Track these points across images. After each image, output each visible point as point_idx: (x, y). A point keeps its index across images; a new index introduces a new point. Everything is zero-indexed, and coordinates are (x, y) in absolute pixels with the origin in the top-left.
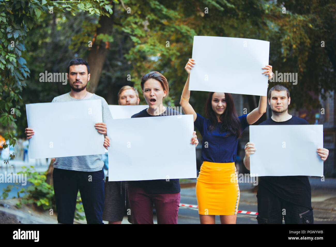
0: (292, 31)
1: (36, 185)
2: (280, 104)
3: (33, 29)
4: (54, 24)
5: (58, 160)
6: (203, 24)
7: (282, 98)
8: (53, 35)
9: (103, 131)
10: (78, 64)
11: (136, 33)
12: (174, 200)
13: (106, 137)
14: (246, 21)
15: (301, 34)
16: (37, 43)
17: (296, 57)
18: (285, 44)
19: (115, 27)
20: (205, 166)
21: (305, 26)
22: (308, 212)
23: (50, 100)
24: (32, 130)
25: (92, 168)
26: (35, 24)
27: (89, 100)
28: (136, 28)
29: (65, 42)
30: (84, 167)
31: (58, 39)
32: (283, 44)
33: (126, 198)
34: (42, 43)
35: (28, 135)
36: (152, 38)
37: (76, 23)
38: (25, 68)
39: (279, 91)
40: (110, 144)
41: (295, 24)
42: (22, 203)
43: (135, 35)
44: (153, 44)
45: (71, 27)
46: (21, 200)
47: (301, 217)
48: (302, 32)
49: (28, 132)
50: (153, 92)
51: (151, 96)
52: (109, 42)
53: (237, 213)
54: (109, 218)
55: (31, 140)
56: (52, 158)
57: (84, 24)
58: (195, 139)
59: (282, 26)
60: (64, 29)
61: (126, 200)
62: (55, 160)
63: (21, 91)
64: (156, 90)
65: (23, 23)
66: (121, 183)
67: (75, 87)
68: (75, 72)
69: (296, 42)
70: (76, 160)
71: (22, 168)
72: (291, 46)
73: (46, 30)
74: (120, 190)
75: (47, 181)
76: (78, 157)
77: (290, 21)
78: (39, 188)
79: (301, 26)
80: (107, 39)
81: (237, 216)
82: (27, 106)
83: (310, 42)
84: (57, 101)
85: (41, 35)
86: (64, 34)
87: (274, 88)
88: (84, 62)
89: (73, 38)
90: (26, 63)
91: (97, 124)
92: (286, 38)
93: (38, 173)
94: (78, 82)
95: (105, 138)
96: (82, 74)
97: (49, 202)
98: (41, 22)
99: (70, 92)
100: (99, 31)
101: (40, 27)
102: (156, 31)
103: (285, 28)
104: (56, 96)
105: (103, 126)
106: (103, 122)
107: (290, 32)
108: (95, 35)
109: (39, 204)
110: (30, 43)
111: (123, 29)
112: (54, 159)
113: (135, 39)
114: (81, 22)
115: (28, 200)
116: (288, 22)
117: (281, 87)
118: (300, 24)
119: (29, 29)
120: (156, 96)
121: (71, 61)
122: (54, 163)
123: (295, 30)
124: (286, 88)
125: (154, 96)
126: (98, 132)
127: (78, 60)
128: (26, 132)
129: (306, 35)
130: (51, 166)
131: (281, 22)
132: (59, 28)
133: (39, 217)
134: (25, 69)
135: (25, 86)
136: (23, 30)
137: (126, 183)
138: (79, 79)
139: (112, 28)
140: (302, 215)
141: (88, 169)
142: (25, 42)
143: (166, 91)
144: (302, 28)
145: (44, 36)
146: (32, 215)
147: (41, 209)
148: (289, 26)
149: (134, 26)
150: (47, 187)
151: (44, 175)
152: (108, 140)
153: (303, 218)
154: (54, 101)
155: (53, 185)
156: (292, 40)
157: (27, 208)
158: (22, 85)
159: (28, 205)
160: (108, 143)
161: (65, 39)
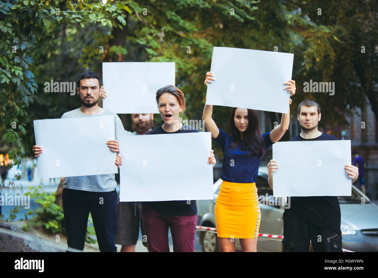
0: (316, 43)
1: (45, 206)
2: (310, 120)
3: (42, 40)
4: (64, 35)
5: (68, 180)
6: (222, 35)
7: (312, 114)
8: (63, 47)
9: (116, 149)
10: (89, 78)
11: (151, 44)
12: (191, 223)
13: (118, 154)
14: (268, 32)
15: (325, 47)
16: (46, 55)
17: (320, 71)
18: (307, 57)
19: (129, 39)
20: (224, 187)
21: (330, 39)
22: (336, 236)
23: (59, 116)
24: (40, 147)
25: (103, 188)
26: (44, 35)
27: (100, 116)
28: (151, 40)
29: (76, 55)
30: (96, 187)
31: (68, 51)
32: (305, 57)
33: (140, 220)
34: (52, 55)
35: (36, 153)
36: (168, 50)
37: (88, 34)
38: (33, 82)
39: (309, 106)
40: (122, 162)
41: (320, 35)
42: (30, 225)
43: (150, 47)
44: (169, 56)
45: (82, 38)
46: (29, 223)
47: (329, 241)
48: (326, 44)
49: (36, 149)
50: (168, 108)
51: (166, 112)
52: (122, 55)
53: (258, 237)
54: (122, 241)
55: (39, 158)
56: (61, 178)
57: (96, 34)
58: (212, 158)
59: (307, 38)
60: (74, 40)
61: (140, 222)
62: (64, 180)
63: (28, 107)
64: (172, 105)
65: (31, 33)
66: (135, 204)
67: (86, 102)
68: (86, 86)
69: (320, 55)
70: (87, 180)
71: (30, 188)
72: (314, 59)
73: (55, 41)
74: (134, 211)
75: (56, 202)
76: (89, 177)
77: (315, 33)
78: (48, 210)
79: (326, 38)
80: (121, 51)
81: (258, 239)
82: (35, 122)
83: (335, 55)
84: (66, 117)
85: (50, 46)
86: (74, 46)
87: (304, 103)
88: (96, 75)
89: (84, 50)
90: (33, 76)
91: (109, 142)
92: (309, 50)
93: (46, 194)
94: (89, 97)
95: (117, 156)
96: (94, 89)
97: (59, 225)
98: (50, 33)
99: (81, 107)
100: (111, 43)
101: (50, 38)
102: (172, 43)
103: (309, 39)
104: (65, 112)
105: (116, 144)
106: (116, 139)
107: (314, 44)
108: (108, 46)
109: (48, 226)
110: (39, 55)
111: (138, 41)
112: (64, 178)
113: (150, 51)
114: (93, 32)
115: (36, 222)
116: (312, 33)
117: (312, 102)
118: (325, 36)
119: (38, 41)
120: (172, 111)
121: (81, 75)
122: (63, 183)
123: (319, 42)
124: (317, 103)
125: (169, 111)
126: (110, 150)
127: (89, 73)
128: (34, 150)
129: (331, 48)
130: (60, 186)
131: (305, 34)
132: (70, 40)
133: (48, 241)
134: (32, 84)
135: (32, 102)
136: (31, 41)
137: (140, 204)
138: (90, 94)
139: (125, 39)
140: (330, 240)
141: (99, 189)
142: (33, 54)
143: (182, 106)
144: (327, 40)
145: (53, 48)
146: (40, 238)
147: (50, 233)
148: (313, 38)
149: (150, 38)
150: (57, 209)
151: (54, 195)
152: (120, 158)
153: (331, 242)
154: (64, 117)
155: (62, 207)
156: (315, 53)
157: (35, 231)
158: (28, 101)
159: (36, 228)
160: (120, 161)
161: (75, 51)
